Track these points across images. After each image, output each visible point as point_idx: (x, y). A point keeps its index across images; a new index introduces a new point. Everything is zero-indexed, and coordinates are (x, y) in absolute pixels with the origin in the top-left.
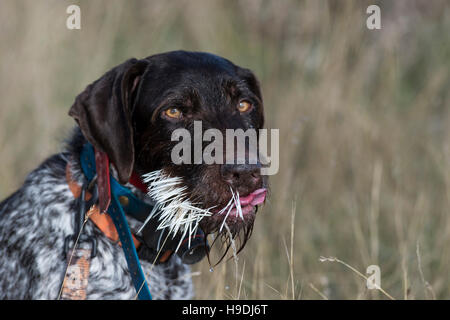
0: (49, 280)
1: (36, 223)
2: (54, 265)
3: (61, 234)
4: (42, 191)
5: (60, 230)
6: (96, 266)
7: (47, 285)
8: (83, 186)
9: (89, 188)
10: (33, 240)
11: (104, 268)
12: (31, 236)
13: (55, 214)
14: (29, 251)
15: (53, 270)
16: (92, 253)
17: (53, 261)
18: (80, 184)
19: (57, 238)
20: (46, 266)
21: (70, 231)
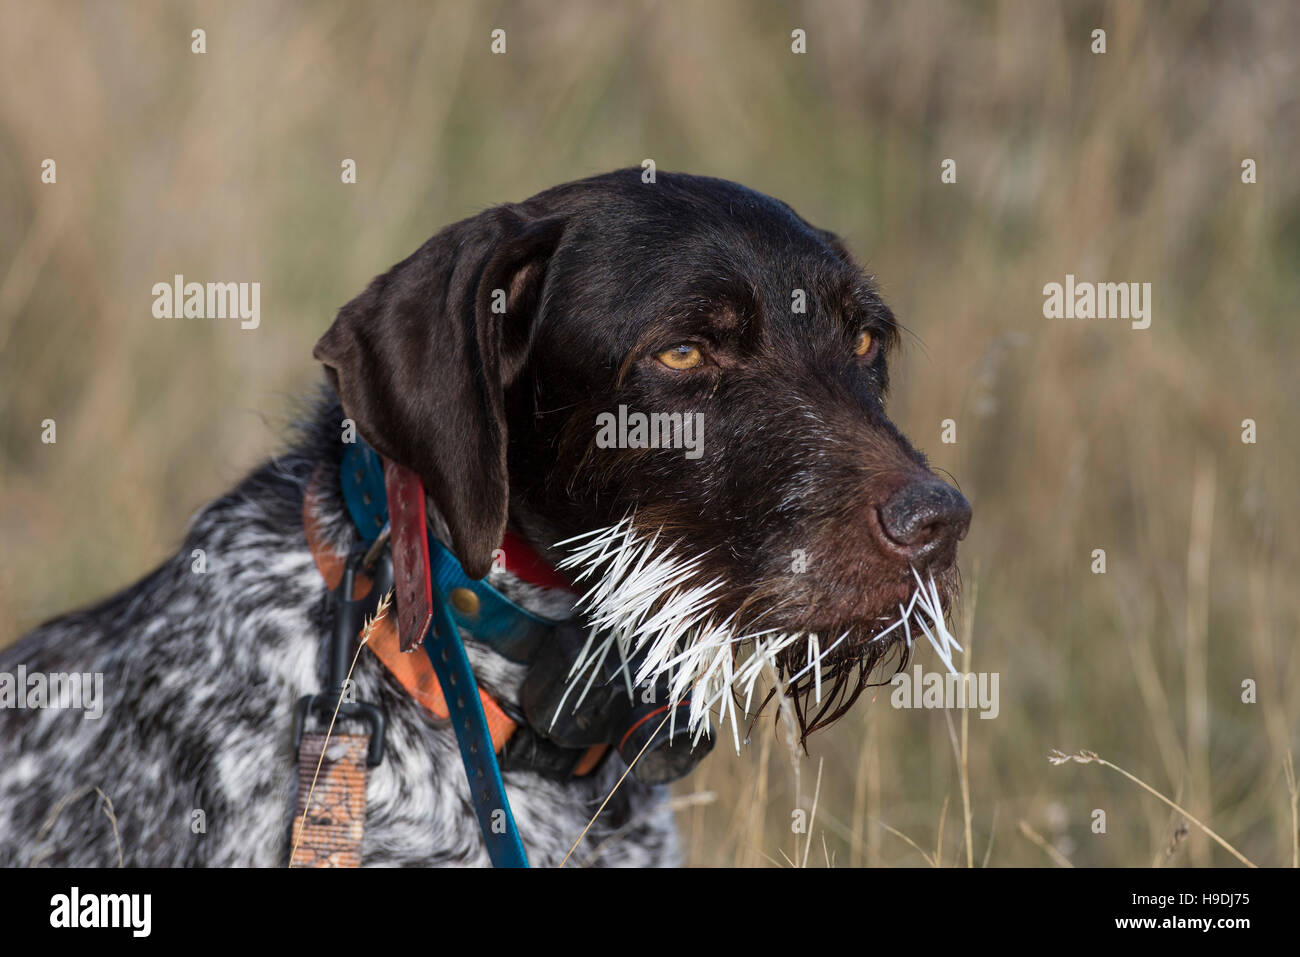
0: (252, 821)
1: (216, 657)
2: (266, 776)
3: (284, 693)
4: (236, 570)
5: (281, 682)
6: (382, 787)
7: (245, 834)
8: (350, 558)
9: (367, 566)
10: (208, 703)
11: (405, 794)
12: (201, 693)
13: (270, 637)
14: (196, 732)
15: (260, 791)
16: (371, 748)
17: (262, 766)
18: (341, 553)
19: (272, 704)
20: (243, 778)
21: (309, 685)
